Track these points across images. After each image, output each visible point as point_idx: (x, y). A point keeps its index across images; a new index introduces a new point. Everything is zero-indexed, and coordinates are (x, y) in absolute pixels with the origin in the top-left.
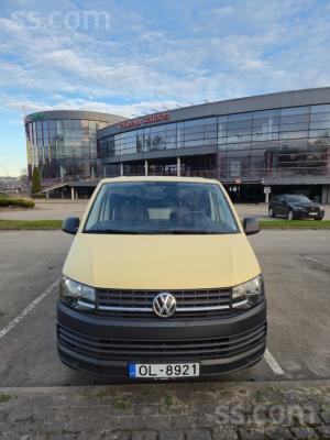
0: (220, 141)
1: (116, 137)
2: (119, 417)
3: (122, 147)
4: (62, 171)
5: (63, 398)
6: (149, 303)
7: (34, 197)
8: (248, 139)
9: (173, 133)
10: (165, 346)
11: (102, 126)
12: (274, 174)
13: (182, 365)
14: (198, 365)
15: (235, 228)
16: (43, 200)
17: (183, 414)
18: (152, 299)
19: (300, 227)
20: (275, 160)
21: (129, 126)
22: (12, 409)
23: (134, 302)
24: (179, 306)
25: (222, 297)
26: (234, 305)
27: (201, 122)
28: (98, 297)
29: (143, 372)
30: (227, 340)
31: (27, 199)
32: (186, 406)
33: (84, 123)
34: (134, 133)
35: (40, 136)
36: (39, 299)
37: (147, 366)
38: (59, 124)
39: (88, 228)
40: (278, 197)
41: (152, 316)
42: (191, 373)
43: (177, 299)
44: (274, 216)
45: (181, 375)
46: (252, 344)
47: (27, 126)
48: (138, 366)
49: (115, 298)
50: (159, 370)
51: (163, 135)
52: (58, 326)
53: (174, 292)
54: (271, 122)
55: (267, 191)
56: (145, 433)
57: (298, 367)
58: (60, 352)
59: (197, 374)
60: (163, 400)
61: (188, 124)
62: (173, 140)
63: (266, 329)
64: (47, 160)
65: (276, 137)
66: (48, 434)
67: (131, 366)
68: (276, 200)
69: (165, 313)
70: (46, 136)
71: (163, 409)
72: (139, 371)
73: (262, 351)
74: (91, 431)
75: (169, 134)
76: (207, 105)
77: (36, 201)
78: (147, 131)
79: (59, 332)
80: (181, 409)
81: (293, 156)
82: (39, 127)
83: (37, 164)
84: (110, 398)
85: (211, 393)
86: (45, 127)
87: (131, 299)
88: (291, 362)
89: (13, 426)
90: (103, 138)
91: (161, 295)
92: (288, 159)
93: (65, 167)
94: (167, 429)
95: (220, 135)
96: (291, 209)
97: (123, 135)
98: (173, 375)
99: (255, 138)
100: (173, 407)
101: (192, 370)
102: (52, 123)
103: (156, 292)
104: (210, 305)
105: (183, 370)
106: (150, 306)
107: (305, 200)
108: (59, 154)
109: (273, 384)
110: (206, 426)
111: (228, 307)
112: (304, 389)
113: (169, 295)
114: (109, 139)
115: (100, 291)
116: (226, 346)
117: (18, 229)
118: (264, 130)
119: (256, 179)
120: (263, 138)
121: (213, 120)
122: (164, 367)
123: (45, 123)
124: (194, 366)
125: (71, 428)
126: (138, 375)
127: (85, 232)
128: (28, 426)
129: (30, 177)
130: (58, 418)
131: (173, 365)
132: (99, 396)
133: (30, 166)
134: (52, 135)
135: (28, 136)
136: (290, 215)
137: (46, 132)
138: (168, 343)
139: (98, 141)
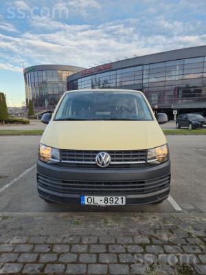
0: (144, 81)
1: (79, 80)
2: (74, 229)
4: (46, 103)
5: (41, 218)
6: (93, 158)
7: (30, 118)
8: (163, 79)
9: (114, 77)
10: (103, 185)
11: (71, 73)
12: (180, 101)
13: (114, 197)
14: (124, 198)
15: (151, 118)
16: (35, 120)
17: (115, 228)
18: (95, 156)
19: (196, 134)
20: (181, 92)
21: (87, 73)
22: (9, 223)
23: (83, 158)
24: (112, 161)
25: (141, 156)
26: (148, 161)
27: (132, 69)
28: (61, 155)
29: (90, 201)
30: (143, 182)
31: (25, 119)
32: (117, 224)
33: (59, 72)
34: (90, 77)
35: (33, 81)
36: (30, 169)
37: (92, 197)
38: (44, 73)
39: (56, 118)
40: (182, 115)
41: (96, 166)
42: (120, 202)
43: (111, 156)
44: (179, 128)
45: (114, 204)
46: (160, 187)
47: (25, 75)
48: (86, 197)
49: (71, 155)
50: (99, 200)
51: (108, 78)
52: (38, 174)
53: (109, 152)
54: (178, 68)
55: (175, 113)
56: (91, 237)
57: (192, 207)
58: (39, 190)
59: (124, 203)
60: (102, 221)
61: (123, 71)
62: (114, 81)
63: (169, 179)
64: (37, 96)
65: (181, 77)
66: (30, 236)
67: (82, 198)
68: (181, 117)
69: (103, 164)
70: (36, 81)
71: (103, 225)
72: (87, 200)
73: (168, 192)
74: (57, 236)
75: (112, 77)
76: (136, 58)
77: (31, 120)
78: (98, 76)
79: (38, 178)
80: (114, 225)
81: (192, 90)
82: (32, 76)
83: (31, 98)
84: (69, 219)
85: (133, 218)
86: (36, 75)
87: (82, 156)
88: (187, 205)
89: (9, 231)
90: (71, 82)
91: (101, 154)
92: (189, 92)
93: (48, 100)
94: (104, 236)
95: (144, 77)
96: (190, 122)
97: (83, 79)
98: (109, 204)
99: (168, 79)
100: (109, 224)
101: (120, 201)
102: (40, 73)
103: (97, 152)
104: (133, 160)
105: (115, 201)
106: (94, 160)
107: (200, 117)
108: (44, 92)
109: (174, 215)
110: (130, 234)
111: (144, 162)
112: (196, 218)
113: (106, 154)
114: (75, 82)
115: (62, 151)
116: (143, 186)
117: (19, 135)
118: (173, 73)
119: (168, 105)
120: (173, 78)
121: (140, 68)
122: (103, 198)
123: (36, 73)
124: (122, 198)
125: (44, 234)
126: (86, 203)
127: (54, 120)
128: (18, 232)
129: (27, 107)
130: (36, 228)
131: (109, 198)
132: (63, 218)
133: (27, 100)
134: (40, 81)
135: (26, 81)
136: (190, 126)
137: (36, 78)
138: (105, 183)
139: (68, 83)
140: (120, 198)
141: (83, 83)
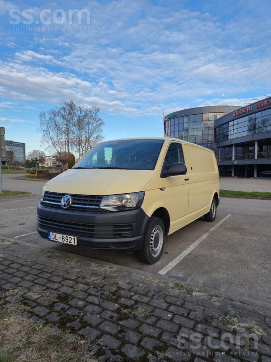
1: (230, 124)
3: (235, 132)
10: (63, 224)
11: (219, 116)
13: (69, 237)
14: (76, 238)
21: (241, 113)
23: (56, 200)
24: (73, 204)
25: (97, 201)
26: (101, 207)
28: (45, 196)
30: (93, 226)
32: (74, 264)
33: (205, 116)
35: (172, 130)
37: (55, 234)
38: (186, 120)
42: (73, 242)
43: (74, 199)
45: (68, 243)
46: (116, 235)
47: (165, 123)
48: (51, 233)
50: (59, 238)
59: (76, 244)
60: (67, 260)
69: (65, 206)
70: (176, 129)
71: (62, 262)
72: (52, 236)
78: (259, 114)
82: (172, 124)
86: (176, 122)
87: (55, 198)
90: (219, 126)
91: (65, 196)
97: (236, 121)
98: (65, 242)
102: (181, 119)
104: (89, 205)
113: (69, 196)
114: (225, 126)
115: (46, 193)
116: (93, 230)
122: (61, 236)
123: (176, 120)
124: (74, 238)
126: (51, 239)
131: (65, 236)
134: (181, 128)
135: (165, 131)
137: (176, 126)
138: (65, 223)
139: (215, 129)
140: (72, 237)
141: (235, 127)
